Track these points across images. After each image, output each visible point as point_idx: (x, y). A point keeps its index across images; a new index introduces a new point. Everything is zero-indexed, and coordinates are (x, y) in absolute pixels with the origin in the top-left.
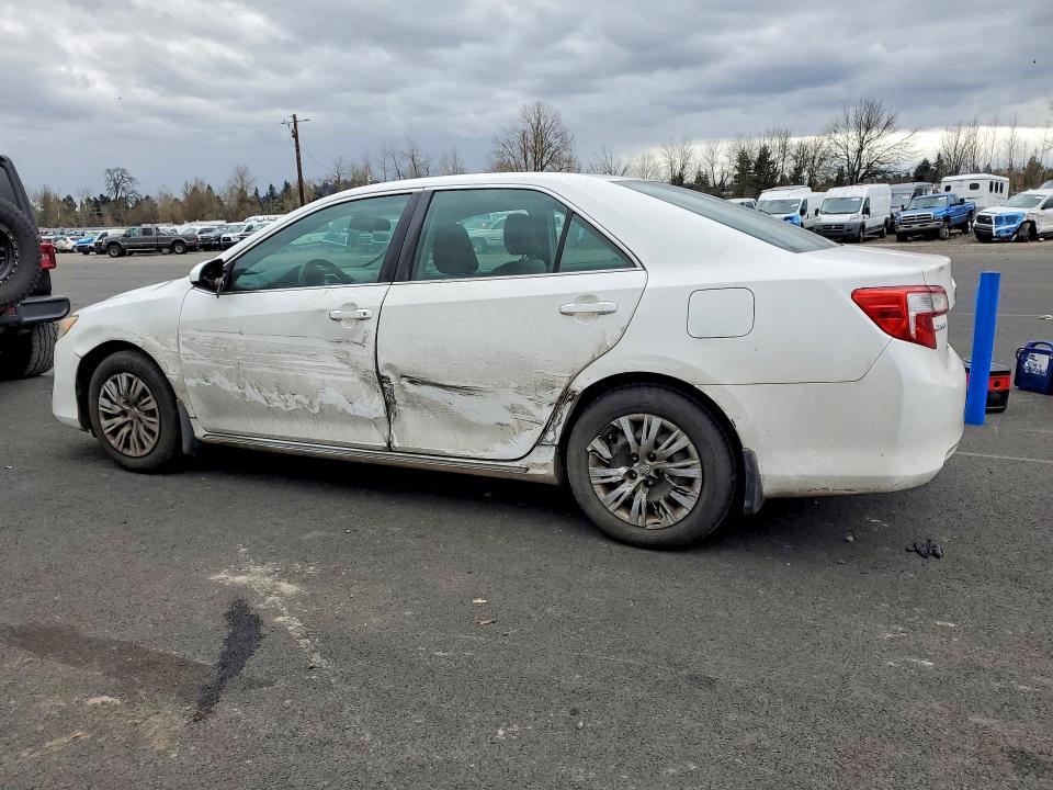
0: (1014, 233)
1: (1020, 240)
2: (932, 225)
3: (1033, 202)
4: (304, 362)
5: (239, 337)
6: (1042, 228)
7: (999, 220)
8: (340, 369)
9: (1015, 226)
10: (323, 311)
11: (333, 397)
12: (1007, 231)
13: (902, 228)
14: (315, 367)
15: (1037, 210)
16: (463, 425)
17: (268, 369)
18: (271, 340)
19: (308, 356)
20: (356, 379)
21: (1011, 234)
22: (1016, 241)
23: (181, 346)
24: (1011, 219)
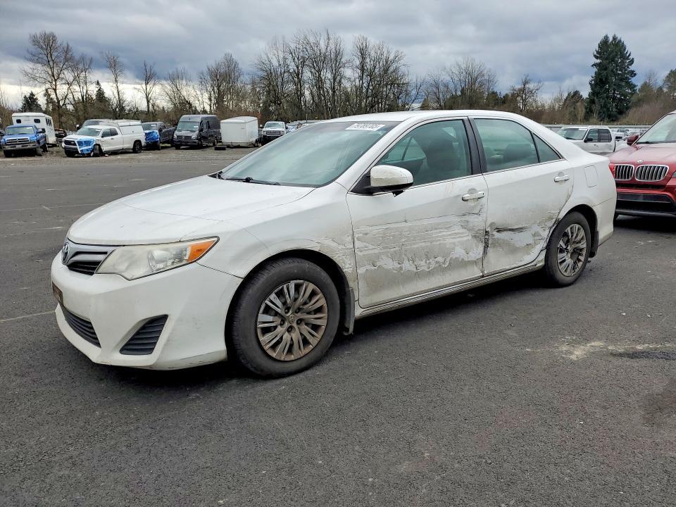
0: (91, 152)
1: (95, 155)
2: (30, 146)
3: (95, 133)
4: (444, 233)
5: (404, 224)
6: (105, 148)
7: (80, 143)
8: (462, 233)
9: (90, 147)
10: (458, 196)
11: (459, 253)
12: (87, 150)
13: (8, 148)
14: (450, 235)
15: (99, 137)
16: (513, 250)
17: (423, 244)
18: (425, 222)
19: (446, 228)
20: (470, 238)
21: (89, 152)
22: (93, 156)
23: (356, 241)
24: (87, 143)
